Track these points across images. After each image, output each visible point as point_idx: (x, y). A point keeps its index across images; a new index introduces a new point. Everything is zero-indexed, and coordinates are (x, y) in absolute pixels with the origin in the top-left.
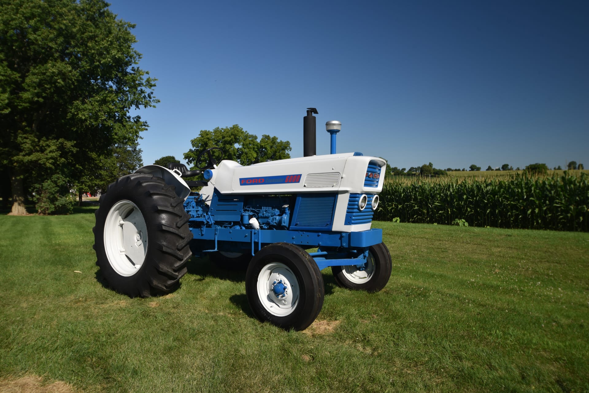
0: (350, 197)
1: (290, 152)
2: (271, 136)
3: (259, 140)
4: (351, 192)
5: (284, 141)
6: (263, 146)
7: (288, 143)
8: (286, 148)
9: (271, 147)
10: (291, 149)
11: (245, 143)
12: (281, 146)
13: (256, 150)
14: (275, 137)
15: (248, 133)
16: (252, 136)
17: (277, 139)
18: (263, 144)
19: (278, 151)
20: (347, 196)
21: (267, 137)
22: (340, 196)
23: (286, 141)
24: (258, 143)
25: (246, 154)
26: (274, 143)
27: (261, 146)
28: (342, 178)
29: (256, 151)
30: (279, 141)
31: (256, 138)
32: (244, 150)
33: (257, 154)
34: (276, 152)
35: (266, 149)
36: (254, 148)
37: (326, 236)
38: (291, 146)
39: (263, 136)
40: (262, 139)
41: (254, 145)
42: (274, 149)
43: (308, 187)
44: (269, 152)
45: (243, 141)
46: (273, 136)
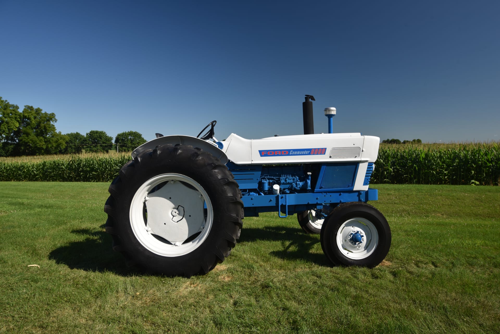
0: (368, 165)
1: (55, 123)
2: (35, 107)
3: (21, 110)
4: (369, 162)
5: (49, 112)
6: (26, 116)
7: (53, 115)
8: (51, 119)
9: (35, 118)
10: (56, 121)
11: (5, 112)
12: (45, 118)
13: (19, 119)
14: (39, 108)
15: (8, 103)
16: (13, 106)
17: (41, 110)
18: (26, 115)
19: (43, 122)
20: (366, 165)
21: (31, 108)
22: (361, 165)
23: (51, 113)
24: (21, 113)
25: (7, 123)
26: (38, 114)
27: (23, 116)
28: (363, 151)
29: (18, 121)
30: (43, 112)
31: (17, 107)
32: (4, 119)
33: (20, 124)
34: (40, 122)
35: (29, 119)
36: (16, 118)
37: (347, 194)
38: (56, 117)
39: (25, 106)
40: (25, 109)
41: (15, 115)
42: (38, 120)
43: (333, 158)
44: (33, 122)
45: (3, 110)
46: (37, 108)
